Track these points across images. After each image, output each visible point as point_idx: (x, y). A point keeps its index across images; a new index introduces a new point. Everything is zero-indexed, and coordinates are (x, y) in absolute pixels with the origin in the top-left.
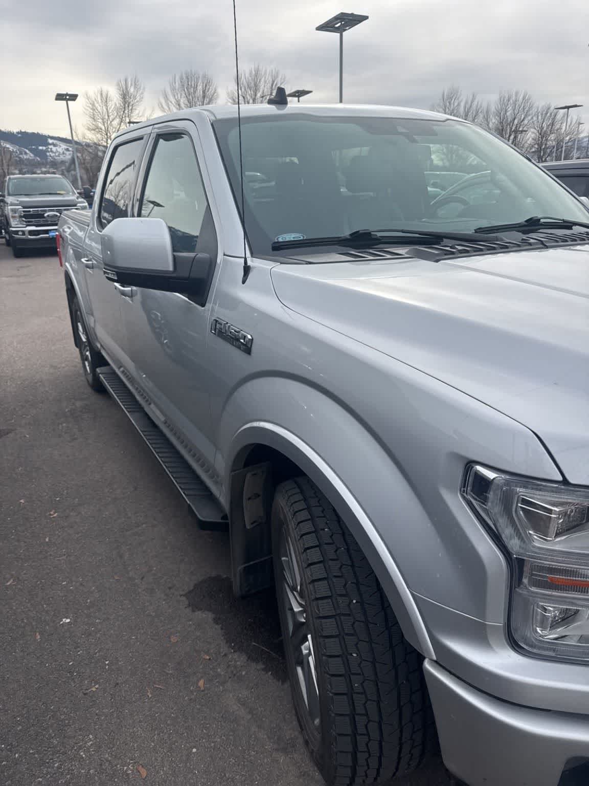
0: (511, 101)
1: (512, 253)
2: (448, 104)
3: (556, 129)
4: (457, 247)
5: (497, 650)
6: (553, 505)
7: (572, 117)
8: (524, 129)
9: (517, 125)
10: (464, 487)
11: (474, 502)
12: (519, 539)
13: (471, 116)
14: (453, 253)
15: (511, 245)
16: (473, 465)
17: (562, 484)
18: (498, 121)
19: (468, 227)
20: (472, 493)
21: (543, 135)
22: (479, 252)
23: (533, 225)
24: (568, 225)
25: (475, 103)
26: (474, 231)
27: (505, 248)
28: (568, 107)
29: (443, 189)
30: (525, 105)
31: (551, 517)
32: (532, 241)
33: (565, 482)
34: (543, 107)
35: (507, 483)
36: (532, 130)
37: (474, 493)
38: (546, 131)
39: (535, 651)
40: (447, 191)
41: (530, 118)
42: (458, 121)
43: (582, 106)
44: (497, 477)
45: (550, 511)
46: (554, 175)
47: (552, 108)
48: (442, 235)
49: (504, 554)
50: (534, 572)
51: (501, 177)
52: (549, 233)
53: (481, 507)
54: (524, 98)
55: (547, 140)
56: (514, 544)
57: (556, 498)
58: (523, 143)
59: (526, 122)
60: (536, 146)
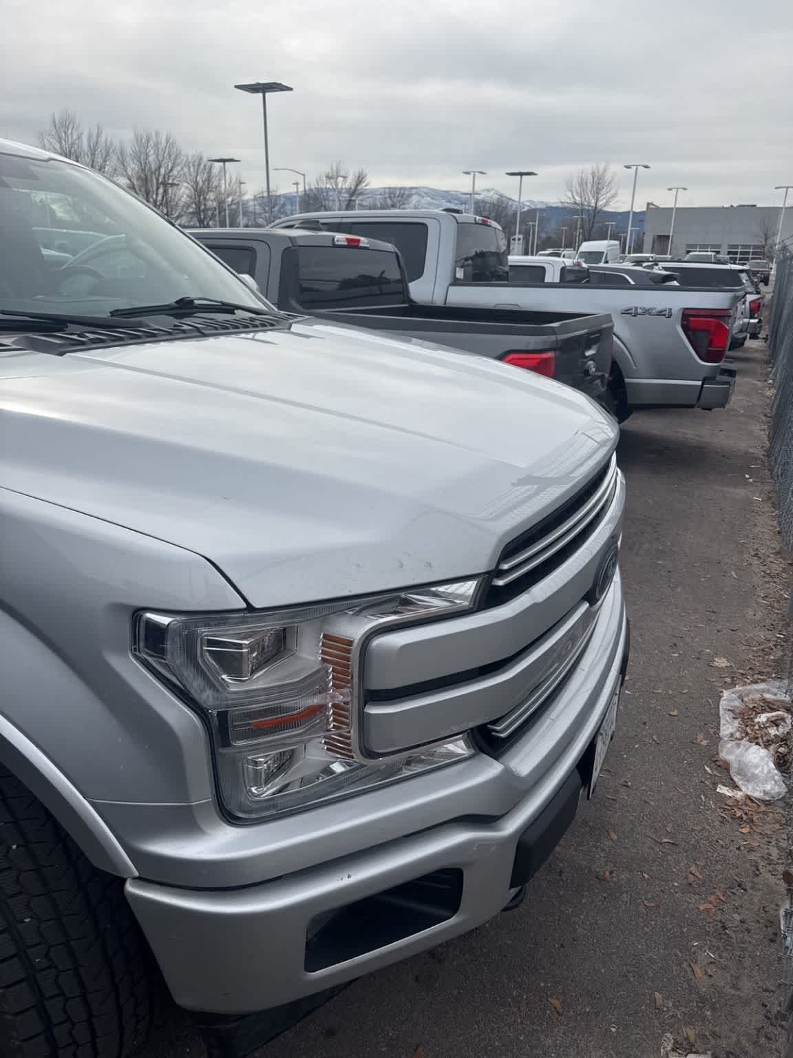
0: (151, 142)
1: (162, 343)
2: (63, 135)
3: (214, 185)
4: (87, 334)
5: (209, 831)
6: (242, 639)
7: (230, 174)
8: (175, 182)
9: (165, 176)
10: (135, 644)
11: (149, 659)
12: (210, 689)
13: (100, 156)
14: (83, 343)
15: (161, 333)
16: (141, 613)
17: (246, 612)
18: (138, 166)
19: (102, 308)
20: (146, 650)
21: (199, 193)
22: (119, 341)
23: (184, 308)
24: (229, 309)
25: (103, 139)
26: (110, 315)
27: (153, 337)
28: (224, 161)
29: (74, 253)
30: (170, 151)
31: (242, 652)
32: (186, 327)
33: (250, 608)
34: (193, 156)
35: (186, 625)
36: (185, 184)
37: (149, 649)
38: (202, 188)
39: (254, 816)
40: (78, 256)
41: (179, 168)
42: (69, 163)
43: (239, 161)
44: (171, 622)
45: (240, 646)
46: (204, 245)
47: (205, 159)
48: (67, 318)
49: (198, 714)
50: (235, 723)
51: (141, 243)
52: (209, 317)
53: (160, 663)
54: (167, 141)
55: (205, 199)
56: (206, 697)
57: (243, 628)
58: (176, 200)
59: (175, 172)
60: (194, 206)
